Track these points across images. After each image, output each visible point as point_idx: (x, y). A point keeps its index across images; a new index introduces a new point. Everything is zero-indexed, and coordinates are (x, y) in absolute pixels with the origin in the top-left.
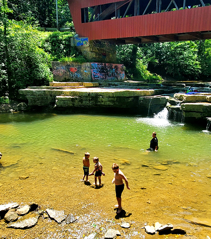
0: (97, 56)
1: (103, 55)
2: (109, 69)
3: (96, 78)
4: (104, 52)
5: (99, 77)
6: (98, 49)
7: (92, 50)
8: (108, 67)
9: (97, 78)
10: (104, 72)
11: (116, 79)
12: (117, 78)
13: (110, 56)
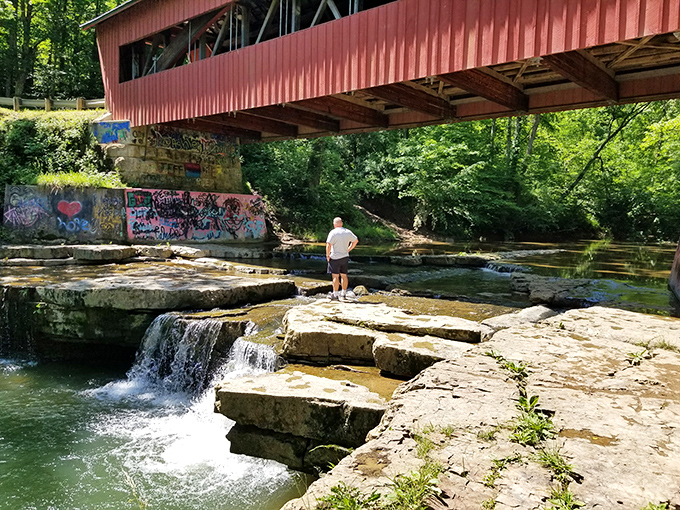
0: (165, 172)
1: (187, 168)
2: (200, 208)
3: (142, 235)
4: (193, 161)
5: (155, 231)
6: (169, 152)
7: (143, 154)
8: (200, 203)
9: (148, 231)
10: (182, 216)
11: (228, 234)
12: (234, 234)
13: (216, 172)
